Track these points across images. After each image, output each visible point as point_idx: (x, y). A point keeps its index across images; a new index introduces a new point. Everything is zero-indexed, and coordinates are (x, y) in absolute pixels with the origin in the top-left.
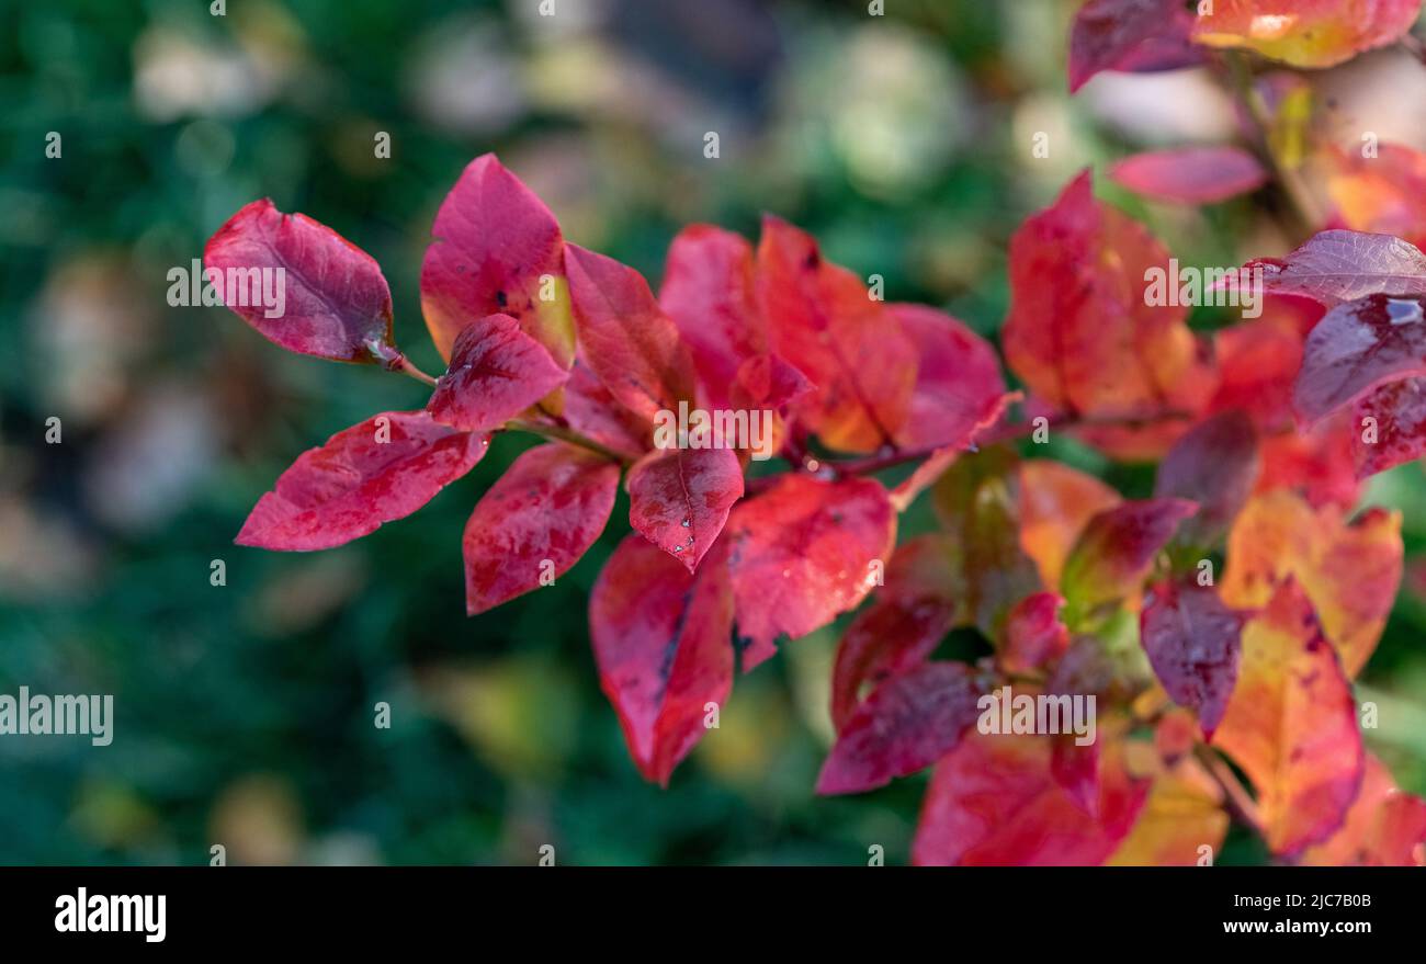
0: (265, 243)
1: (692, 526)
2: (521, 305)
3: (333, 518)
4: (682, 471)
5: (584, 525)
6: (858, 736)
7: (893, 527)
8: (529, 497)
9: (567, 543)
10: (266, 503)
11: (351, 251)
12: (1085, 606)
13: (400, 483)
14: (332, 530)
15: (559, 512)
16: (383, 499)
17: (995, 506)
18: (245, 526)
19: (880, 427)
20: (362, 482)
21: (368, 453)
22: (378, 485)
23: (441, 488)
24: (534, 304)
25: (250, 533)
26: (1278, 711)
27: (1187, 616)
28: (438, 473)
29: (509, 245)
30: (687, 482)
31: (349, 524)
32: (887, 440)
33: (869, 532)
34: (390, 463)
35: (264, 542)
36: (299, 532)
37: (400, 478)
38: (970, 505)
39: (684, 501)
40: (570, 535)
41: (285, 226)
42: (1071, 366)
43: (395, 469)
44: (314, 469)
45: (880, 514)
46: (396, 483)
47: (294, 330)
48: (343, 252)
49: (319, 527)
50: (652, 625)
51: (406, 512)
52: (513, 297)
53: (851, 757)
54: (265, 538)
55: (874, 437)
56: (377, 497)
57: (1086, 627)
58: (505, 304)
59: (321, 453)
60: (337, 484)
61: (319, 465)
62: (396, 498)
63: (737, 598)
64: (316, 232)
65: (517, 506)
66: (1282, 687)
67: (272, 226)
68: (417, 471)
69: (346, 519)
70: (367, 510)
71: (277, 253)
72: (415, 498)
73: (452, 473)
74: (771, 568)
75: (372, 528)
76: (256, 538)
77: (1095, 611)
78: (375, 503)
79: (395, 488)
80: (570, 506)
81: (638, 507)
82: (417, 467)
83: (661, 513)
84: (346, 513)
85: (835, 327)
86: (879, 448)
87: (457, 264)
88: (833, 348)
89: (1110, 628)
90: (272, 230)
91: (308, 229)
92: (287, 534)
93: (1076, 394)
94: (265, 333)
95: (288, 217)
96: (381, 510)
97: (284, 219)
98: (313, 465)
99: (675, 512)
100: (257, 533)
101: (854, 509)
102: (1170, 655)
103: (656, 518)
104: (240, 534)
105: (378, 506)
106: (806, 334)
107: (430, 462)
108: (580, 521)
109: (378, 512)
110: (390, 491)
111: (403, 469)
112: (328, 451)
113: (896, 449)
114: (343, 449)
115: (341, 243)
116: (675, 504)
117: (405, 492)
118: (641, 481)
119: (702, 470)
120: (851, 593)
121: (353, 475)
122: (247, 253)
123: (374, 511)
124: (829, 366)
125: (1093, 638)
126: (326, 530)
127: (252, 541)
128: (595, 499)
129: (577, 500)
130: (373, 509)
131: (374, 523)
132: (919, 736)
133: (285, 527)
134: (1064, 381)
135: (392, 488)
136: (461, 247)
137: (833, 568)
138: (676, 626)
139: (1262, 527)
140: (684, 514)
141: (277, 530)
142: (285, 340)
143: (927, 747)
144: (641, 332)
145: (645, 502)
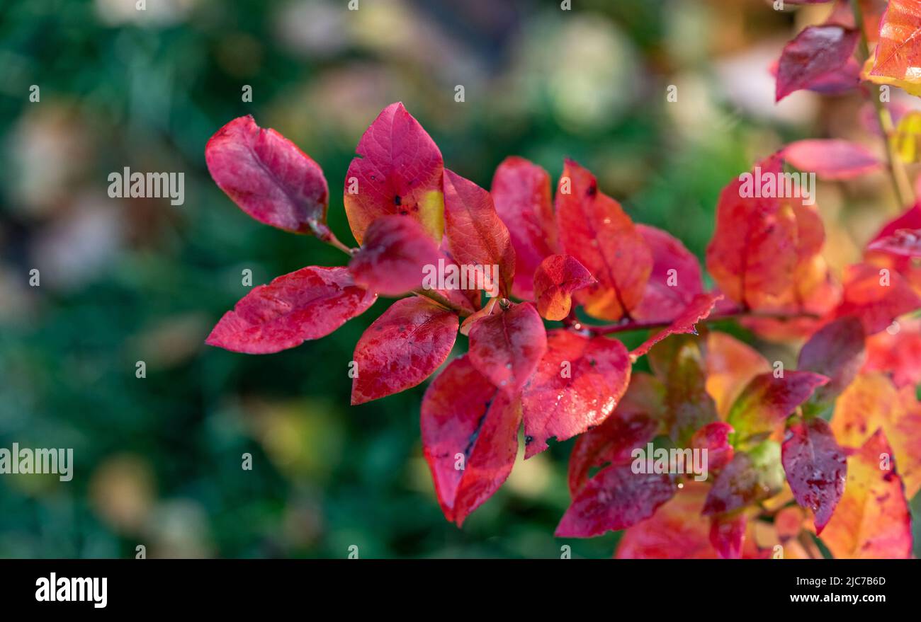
0: (248, 147)
1: (513, 369)
2: (410, 206)
3: (272, 333)
4: (505, 328)
5: (435, 354)
6: (587, 502)
7: (629, 372)
8: (399, 331)
9: (423, 364)
10: (228, 318)
11: (304, 158)
12: (744, 434)
13: (318, 315)
14: (270, 341)
15: (419, 344)
16: (306, 324)
17: (691, 361)
18: (212, 332)
19: (623, 305)
20: (292, 311)
21: (298, 292)
22: (304, 315)
23: (345, 321)
24: (419, 207)
25: (214, 336)
26: (859, 517)
27: (813, 450)
28: (345, 311)
29: (407, 165)
30: (509, 336)
31: (282, 339)
32: (626, 314)
33: (613, 374)
34: (312, 301)
35: (225, 345)
36: (249, 340)
37: (318, 311)
38: (674, 359)
39: (507, 350)
40: (425, 360)
41: (262, 138)
42: (751, 278)
43: (315, 305)
44: (261, 299)
45: (620, 364)
46: (316, 314)
47: (261, 207)
48: (299, 158)
49: (262, 338)
50: (463, 420)
51: (321, 335)
52: (406, 200)
53: (581, 515)
54: (225, 342)
55: (619, 311)
56: (302, 322)
57: (742, 447)
58: (399, 204)
59: (267, 289)
60: (276, 311)
61: (265, 297)
62: (314, 324)
63: (525, 410)
64: (282, 143)
65: (390, 337)
66: (864, 502)
67: (253, 135)
68: (330, 308)
69: (280, 335)
70: (294, 331)
71: (255, 154)
72: (327, 326)
73: (353, 312)
74: (549, 392)
75: (297, 343)
76: (220, 341)
77: (749, 439)
78: (300, 326)
79: (314, 318)
80: (425, 340)
81: (475, 350)
82: (330, 305)
83: (491, 356)
84: (280, 331)
85: (599, 236)
86: (621, 319)
87: (371, 174)
88: (600, 251)
89: (758, 451)
90: (253, 137)
91: (277, 140)
92: (241, 340)
93: (749, 296)
94: (241, 207)
95: (264, 130)
96: (304, 332)
97: (261, 131)
98: (261, 296)
99: (501, 356)
100: (220, 338)
101: (604, 357)
102: (799, 474)
103: (488, 359)
104: (209, 337)
105: (302, 328)
106: (583, 239)
107: (339, 302)
108: (432, 351)
109: (302, 333)
110: (311, 319)
111: (321, 306)
112: (272, 288)
113: (631, 320)
114: (282, 287)
115: (298, 152)
116: (502, 351)
117: (321, 321)
118: (477, 331)
119: (519, 329)
120: (599, 414)
121: (285, 306)
122: (235, 152)
123: (300, 331)
124: (596, 262)
125: (746, 455)
126: (267, 341)
127: (217, 342)
128: (443, 337)
129: (431, 337)
130: (298, 330)
131: (299, 339)
132: (627, 506)
133: (239, 335)
134: (743, 287)
135: (313, 317)
136: (375, 164)
137: (589, 396)
138: (479, 422)
139: (860, 394)
140: (507, 359)
141: (234, 338)
142: (255, 213)
143: (631, 514)
144: (486, 232)
145: (480, 346)
